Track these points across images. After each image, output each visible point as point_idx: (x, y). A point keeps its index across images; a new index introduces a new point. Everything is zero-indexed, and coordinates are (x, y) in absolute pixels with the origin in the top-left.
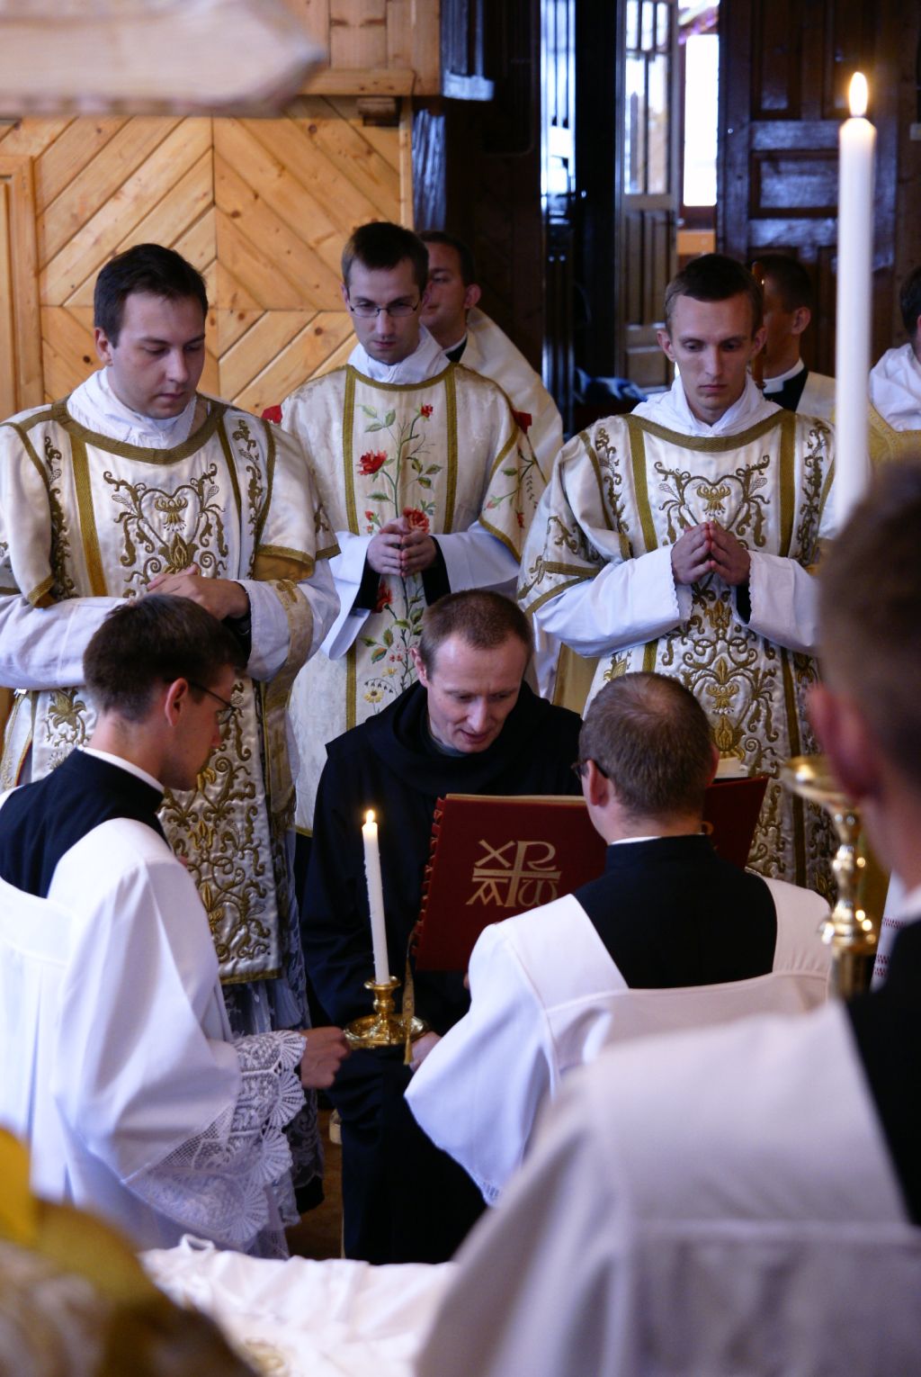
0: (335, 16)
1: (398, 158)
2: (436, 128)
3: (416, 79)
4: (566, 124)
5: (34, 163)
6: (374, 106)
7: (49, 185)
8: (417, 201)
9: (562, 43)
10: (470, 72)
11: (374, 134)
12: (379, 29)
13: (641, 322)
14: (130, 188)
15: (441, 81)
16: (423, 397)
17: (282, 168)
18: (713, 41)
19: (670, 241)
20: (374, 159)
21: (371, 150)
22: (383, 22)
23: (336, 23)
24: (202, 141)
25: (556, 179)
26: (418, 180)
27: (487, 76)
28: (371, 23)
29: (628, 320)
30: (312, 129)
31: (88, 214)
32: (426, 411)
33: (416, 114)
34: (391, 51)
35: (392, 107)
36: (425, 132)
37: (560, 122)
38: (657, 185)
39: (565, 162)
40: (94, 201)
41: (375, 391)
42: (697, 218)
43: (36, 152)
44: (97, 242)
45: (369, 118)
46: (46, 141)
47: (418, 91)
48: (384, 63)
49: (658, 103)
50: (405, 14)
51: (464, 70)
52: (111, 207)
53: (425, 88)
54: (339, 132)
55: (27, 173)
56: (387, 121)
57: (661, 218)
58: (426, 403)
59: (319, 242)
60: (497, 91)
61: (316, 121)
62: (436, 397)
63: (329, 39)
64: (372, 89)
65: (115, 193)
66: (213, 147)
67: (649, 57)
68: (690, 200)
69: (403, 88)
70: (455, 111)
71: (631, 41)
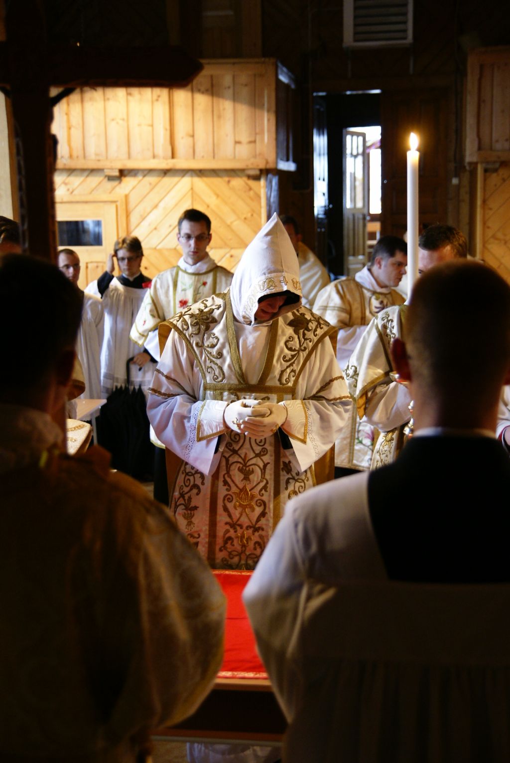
0: (237, 139)
1: (260, 192)
2: (275, 181)
3: (267, 162)
4: (324, 180)
5: (127, 196)
6: (252, 173)
7: (132, 205)
8: (268, 207)
9: (322, 152)
10: (288, 160)
11: (252, 183)
12: (252, 145)
13: (354, 255)
14: (162, 205)
15: (277, 163)
16: (204, 278)
17: (218, 196)
18: (379, 151)
19: (364, 226)
20: (252, 193)
21: (250, 189)
22: (255, 142)
23: (238, 142)
24: (188, 187)
25: (320, 201)
26: (268, 199)
27: (294, 161)
28: (250, 142)
29: (349, 255)
30: (229, 182)
31: (146, 214)
32: (205, 284)
33: (267, 175)
34: (258, 152)
35: (258, 172)
36: (271, 182)
37: (322, 179)
38: (359, 204)
39: (324, 194)
40: (149, 210)
41: (186, 276)
42: (374, 218)
43: (127, 192)
44: (150, 225)
45: (250, 177)
46: (131, 188)
47: (268, 167)
48: (255, 156)
49: (359, 175)
50: (263, 139)
51: (285, 159)
52: (155, 212)
53: (271, 166)
54: (238, 182)
55: (124, 199)
56: (257, 178)
57: (361, 217)
58: (205, 280)
59: (232, 223)
60: (298, 167)
61: (230, 179)
62: (209, 279)
63: (235, 148)
64: (250, 166)
65: (156, 206)
66: (192, 189)
67: (356, 157)
68: (372, 211)
69: (262, 166)
70: (282, 174)
71: (348, 151)
